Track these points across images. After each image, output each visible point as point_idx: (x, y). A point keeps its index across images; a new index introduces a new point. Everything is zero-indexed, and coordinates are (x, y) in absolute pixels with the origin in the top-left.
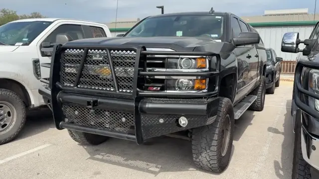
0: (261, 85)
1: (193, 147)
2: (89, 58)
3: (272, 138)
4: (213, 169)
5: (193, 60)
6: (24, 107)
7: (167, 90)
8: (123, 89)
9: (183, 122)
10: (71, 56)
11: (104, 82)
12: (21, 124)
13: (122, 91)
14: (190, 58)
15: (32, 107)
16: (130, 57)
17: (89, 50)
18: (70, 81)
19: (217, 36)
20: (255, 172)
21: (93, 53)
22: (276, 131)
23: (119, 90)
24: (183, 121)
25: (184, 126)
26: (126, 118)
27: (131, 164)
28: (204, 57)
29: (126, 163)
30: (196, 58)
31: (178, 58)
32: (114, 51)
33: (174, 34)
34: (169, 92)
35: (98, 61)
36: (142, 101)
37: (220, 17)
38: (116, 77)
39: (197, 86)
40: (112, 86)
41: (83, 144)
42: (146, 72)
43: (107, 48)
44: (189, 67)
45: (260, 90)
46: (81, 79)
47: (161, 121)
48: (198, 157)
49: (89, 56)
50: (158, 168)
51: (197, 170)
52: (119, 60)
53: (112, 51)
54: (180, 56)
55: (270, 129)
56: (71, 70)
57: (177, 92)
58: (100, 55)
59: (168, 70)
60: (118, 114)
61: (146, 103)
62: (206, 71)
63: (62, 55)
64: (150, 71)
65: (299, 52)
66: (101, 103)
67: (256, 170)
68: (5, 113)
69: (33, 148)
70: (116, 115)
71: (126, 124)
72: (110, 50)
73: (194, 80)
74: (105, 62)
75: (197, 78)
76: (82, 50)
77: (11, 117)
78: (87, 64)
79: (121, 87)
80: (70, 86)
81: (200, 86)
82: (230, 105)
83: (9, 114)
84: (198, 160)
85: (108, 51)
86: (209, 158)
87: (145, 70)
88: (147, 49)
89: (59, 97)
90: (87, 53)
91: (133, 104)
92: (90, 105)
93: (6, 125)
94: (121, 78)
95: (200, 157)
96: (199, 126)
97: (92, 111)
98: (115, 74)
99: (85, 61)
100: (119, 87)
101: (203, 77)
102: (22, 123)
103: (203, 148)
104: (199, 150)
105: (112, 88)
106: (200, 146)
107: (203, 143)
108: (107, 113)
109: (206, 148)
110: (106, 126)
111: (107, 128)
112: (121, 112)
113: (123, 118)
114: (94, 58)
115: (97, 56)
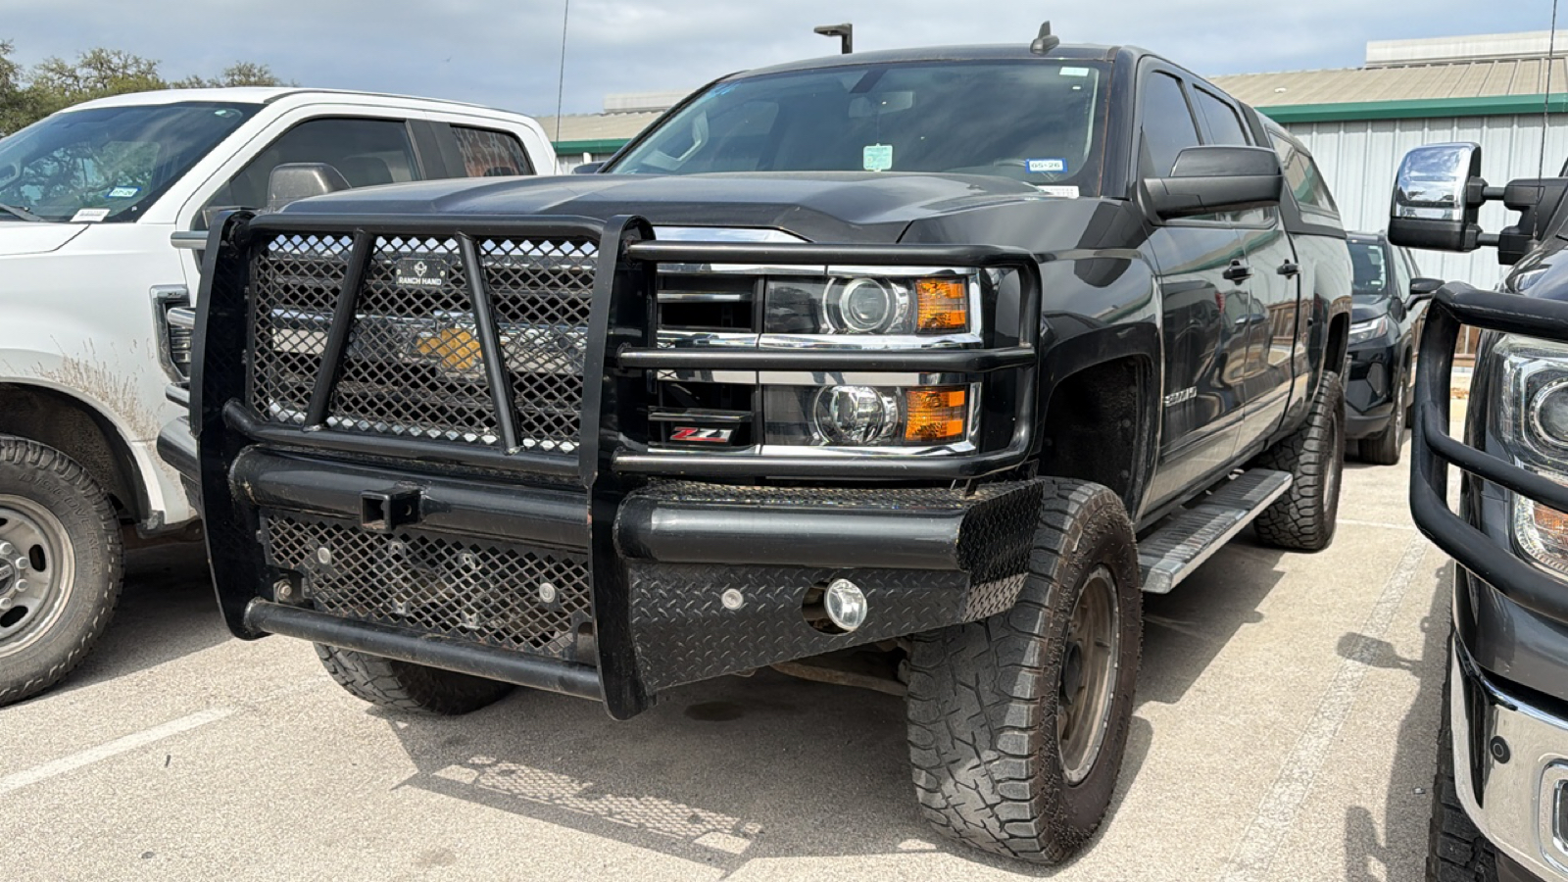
0: (1317, 420)
1: (913, 733)
2: (378, 280)
3: (1356, 688)
4: (1015, 844)
5: (899, 290)
6: (113, 524)
7: (764, 443)
8: (540, 436)
9: (847, 608)
10: (295, 268)
11: (454, 403)
12: (100, 607)
13: (537, 449)
14: (883, 281)
15: (151, 524)
16: (576, 274)
17: (381, 241)
18: (290, 396)
19: (1057, 165)
20: (1242, 866)
21: (397, 255)
22: (1381, 655)
23: (519, 442)
24: (847, 602)
25: (851, 627)
26: (559, 584)
27: (611, 814)
28: (959, 271)
29: (588, 806)
30: (915, 278)
31: (821, 279)
32: (498, 242)
34: (774, 453)
35: (419, 296)
36: (632, 495)
37: (1083, 72)
38: (509, 378)
39: (920, 419)
40: (490, 423)
41: (388, 710)
42: (653, 347)
43: (463, 229)
44: (876, 326)
45: (1312, 445)
46: (344, 388)
47: (733, 600)
48: (939, 785)
49: (379, 271)
50: (745, 835)
51: (941, 849)
52: (524, 292)
53: (489, 245)
54: (832, 268)
55: (1350, 645)
56: (295, 340)
57: (814, 453)
58: (433, 263)
59: (767, 340)
60: (522, 563)
61: (654, 505)
62: (967, 346)
63: (254, 266)
64: (683, 344)
65: (1478, 245)
66: (434, 507)
67: (1249, 851)
68: (15, 552)
69: (147, 728)
70: (512, 568)
71: (562, 614)
72: (478, 240)
73: (905, 389)
74: (457, 298)
75: (923, 379)
76: (346, 240)
77: (48, 573)
78: (369, 308)
79: (530, 427)
80: (289, 423)
81: (938, 422)
82: (1116, 524)
83: (37, 558)
84: (938, 800)
85: (467, 243)
86: (994, 790)
87: (647, 342)
88: (660, 233)
89: (240, 478)
90: (370, 255)
91: (584, 513)
92: (379, 516)
93: (23, 610)
94: (531, 380)
95: (948, 787)
96: (924, 627)
97: (396, 545)
98: (502, 361)
99: (361, 297)
100: (521, 427)
101: (955, 376)
102: (101, 603)
103: (963, 737)
104: (943, 751)
105: (486, 429)
106: (946, 731)
107: (963, 715)
108: (469, 556)
109: (974, 740)
110: (465, 626)
111: (468, 634)
112: (535, 551)
113: (544, 581)
114: (402, 281)
115: (417, 268)
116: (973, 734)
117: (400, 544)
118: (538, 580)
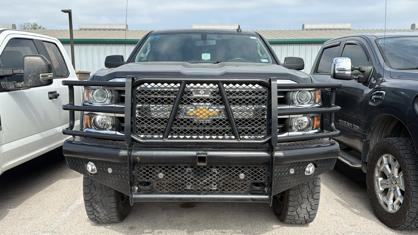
1: (291, 198)
2: (186, 95)
5: (313, 93)
7: (288, 132)
11: (201, 128)
16: (254, 93)
21: (192, 88)
26: (246, 174)
33: (199, 59)
35: (201, 99)
40: (227, 133)
47: (292, 171)
54: (303, 89)
60: (233, 169)
70: (230, 171)
71: (246, 181)
74: (215, 100)
84: (294, 214)
85: (222, 85)
89: (135, 156)
95: (299, 210)
99: (182, 101)
103: (305, 197)
104: (299, 201)
105: (226, 135)
106: (301, 196)
107: (305, 191)
108: (215, 169)
109: (308, 197)
110: (212, 189)
111: (212, 191)
112: (238, 166)
113: (241, 173)
114: (195, 95)
115: (200, 92)
116: (307, 196)
117: (190, 169)
118: (239, 173)
